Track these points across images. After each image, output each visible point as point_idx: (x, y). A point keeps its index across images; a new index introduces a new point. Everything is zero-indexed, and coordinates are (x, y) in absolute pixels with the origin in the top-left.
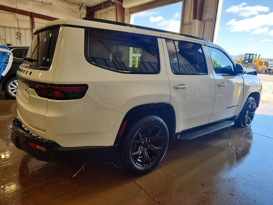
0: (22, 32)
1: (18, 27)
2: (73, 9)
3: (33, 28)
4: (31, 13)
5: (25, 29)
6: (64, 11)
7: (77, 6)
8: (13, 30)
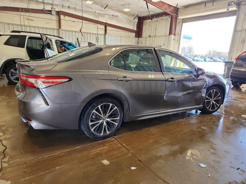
0: (99, 36)
1: (97, 33)
2: (130, 19)
3: (105, 34)
4: (106, 23)
5: (101, 35)
6: (125, 21)
7: (132, 17)
8: (94, 36)
